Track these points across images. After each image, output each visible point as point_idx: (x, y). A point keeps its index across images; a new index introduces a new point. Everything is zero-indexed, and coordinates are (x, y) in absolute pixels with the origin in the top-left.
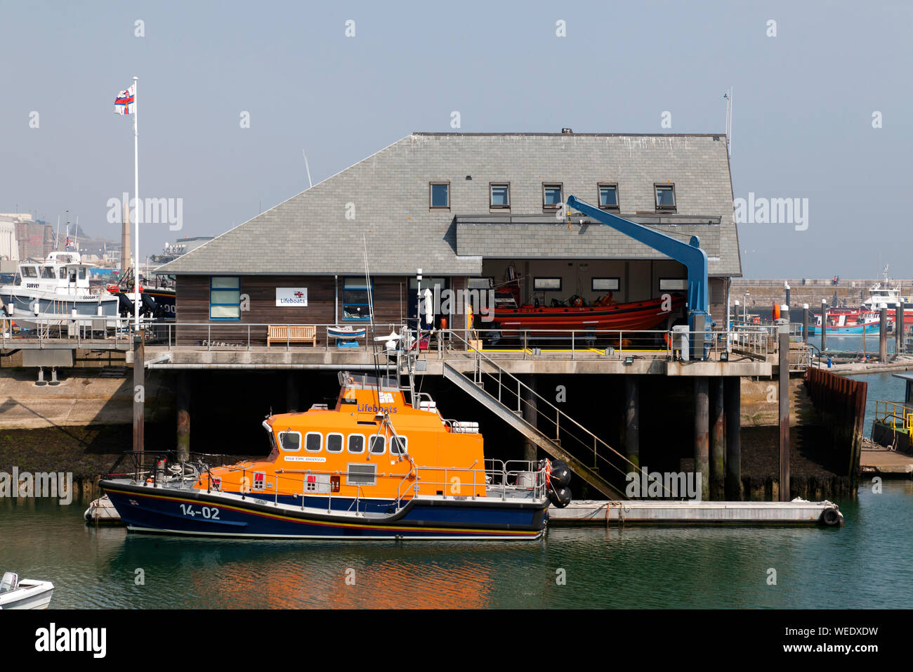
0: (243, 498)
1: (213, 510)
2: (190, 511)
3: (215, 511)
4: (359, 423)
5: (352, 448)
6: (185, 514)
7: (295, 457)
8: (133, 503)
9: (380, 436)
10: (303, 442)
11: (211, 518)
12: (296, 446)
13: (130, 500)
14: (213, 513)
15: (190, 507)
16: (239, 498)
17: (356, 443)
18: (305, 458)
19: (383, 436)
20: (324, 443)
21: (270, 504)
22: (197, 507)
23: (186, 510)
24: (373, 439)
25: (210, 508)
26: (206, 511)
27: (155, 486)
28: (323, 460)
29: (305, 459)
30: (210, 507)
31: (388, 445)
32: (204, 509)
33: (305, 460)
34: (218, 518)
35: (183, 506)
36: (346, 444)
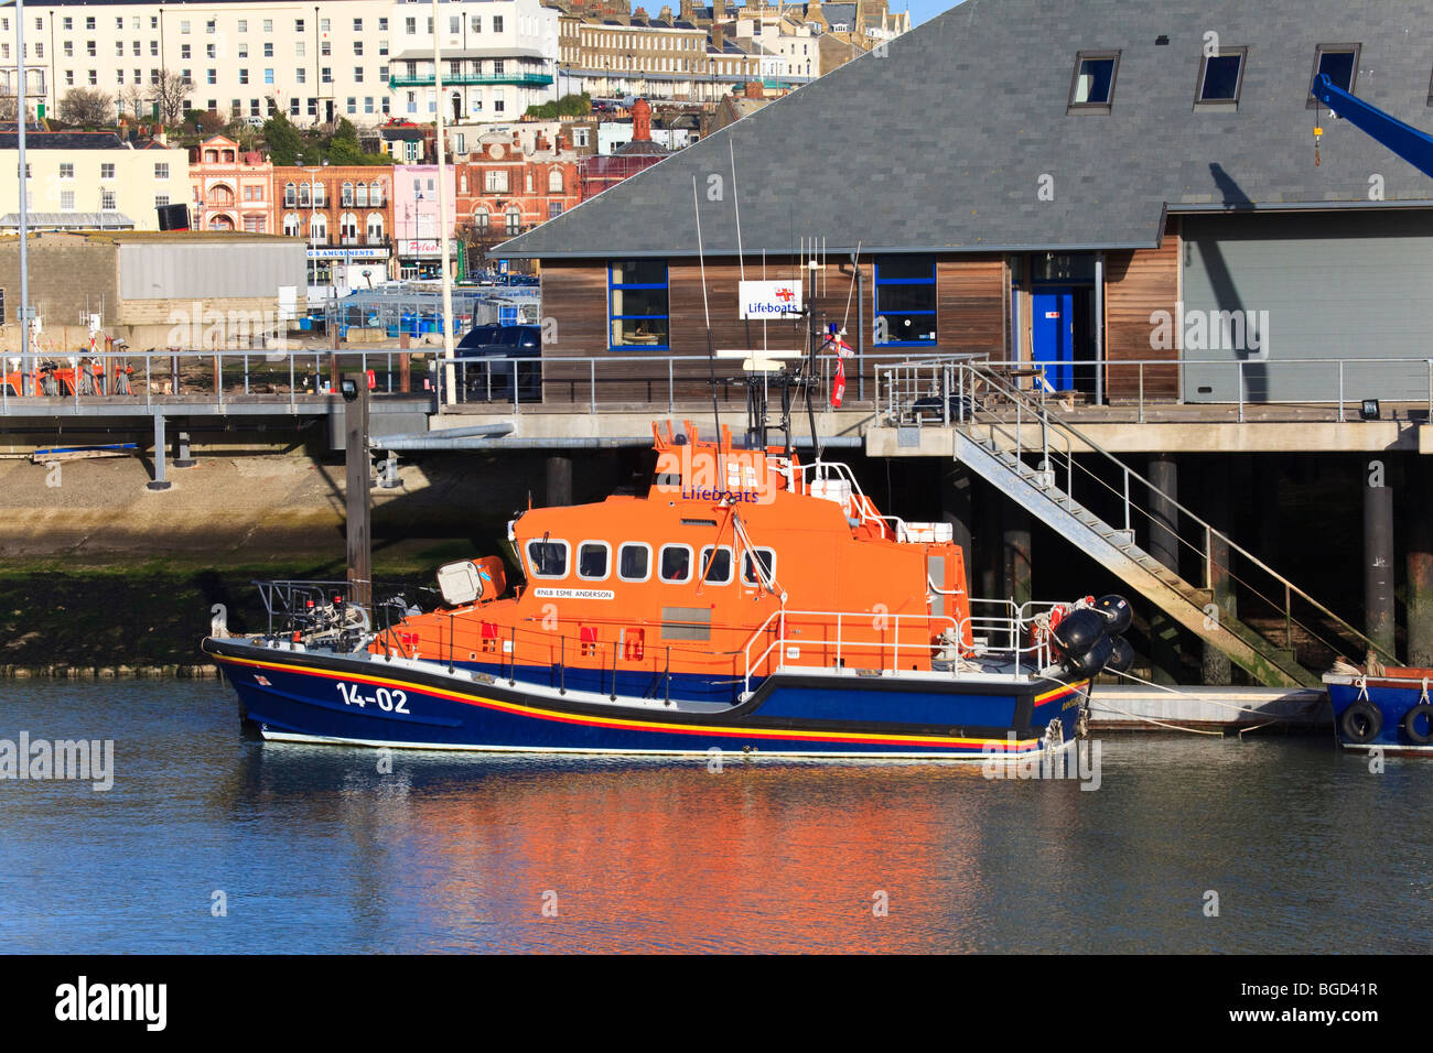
0: (451, 671)
1: (395, 693)
2: (356, 698)
3: (399, 697)
4: (685, 521)
5: (668, 573)
6: (348, 702)
7: (555, 590)
8: (263, 681)
9: (721, 547)
10: (573, 560)
11: (394, 710)
12: (558, 568)
13: (256, 677)
14: (396, 700)
15: (355, 688)
16: (442, 671)
17: (675, 564)
18: (574, 591)
19: (728, 548)
20: (613, 562)
21: (502, 683)
22: (367, 690)
23: (349, 695)
24: (709, 552)
25: (391, 692)
26: (383, 695)
27: (292, 647)
28: (611, 595)
29: (574, 594)
30: (391, 689)
31: (737, 565)
32: (379, 692)
33: (574, 596)
34: (407, 711)
35: (341, 686)
36: (655, 563)
